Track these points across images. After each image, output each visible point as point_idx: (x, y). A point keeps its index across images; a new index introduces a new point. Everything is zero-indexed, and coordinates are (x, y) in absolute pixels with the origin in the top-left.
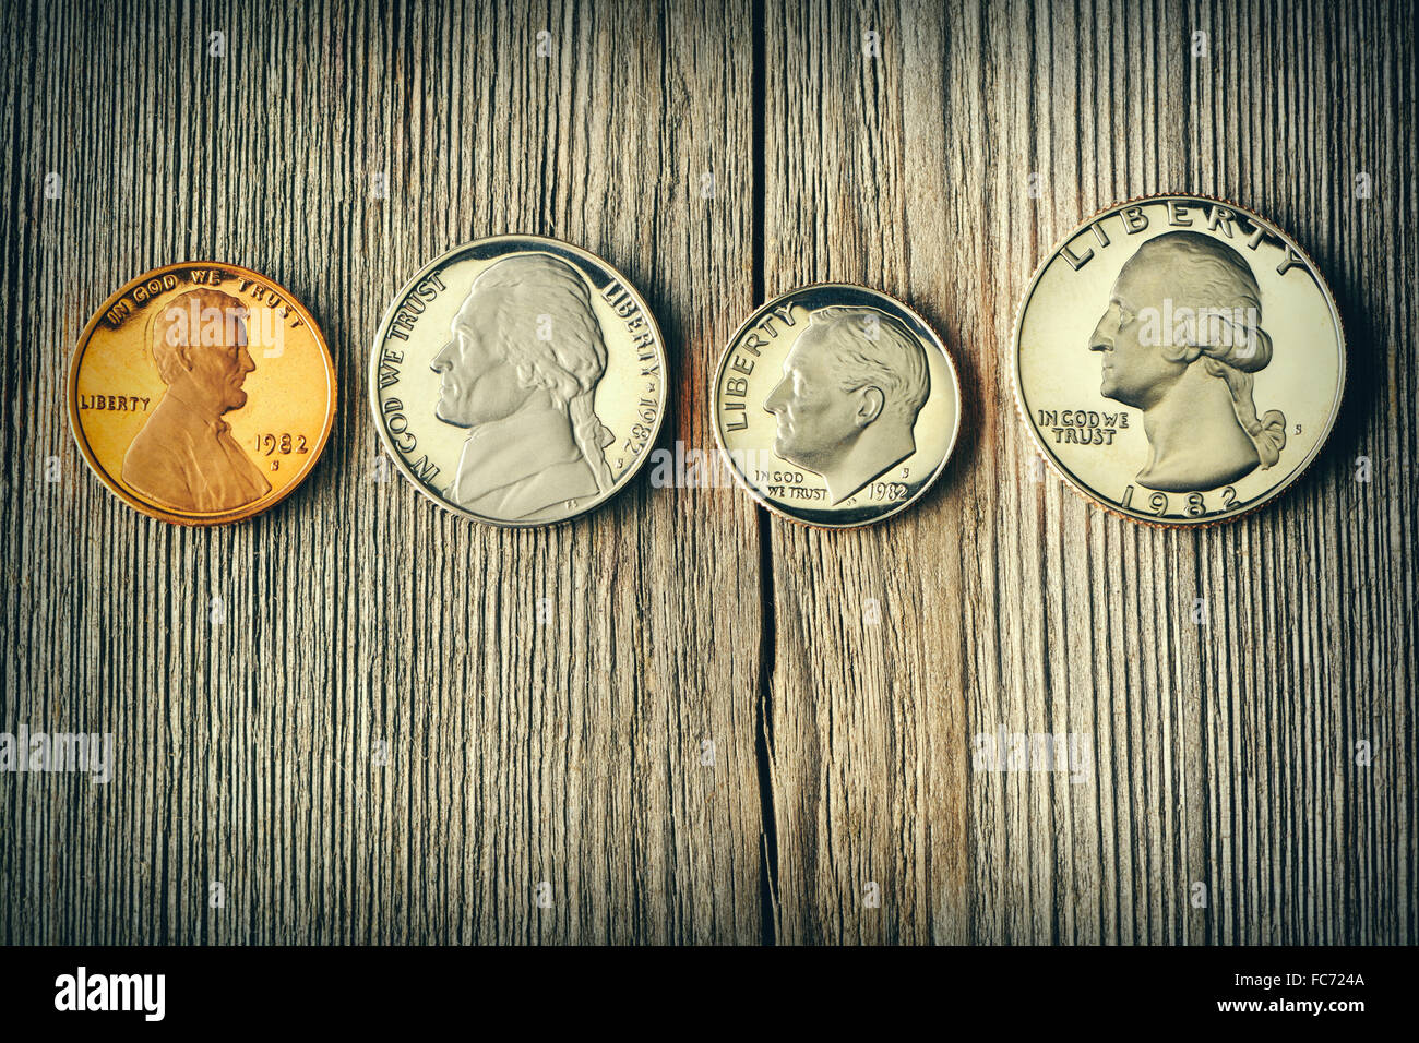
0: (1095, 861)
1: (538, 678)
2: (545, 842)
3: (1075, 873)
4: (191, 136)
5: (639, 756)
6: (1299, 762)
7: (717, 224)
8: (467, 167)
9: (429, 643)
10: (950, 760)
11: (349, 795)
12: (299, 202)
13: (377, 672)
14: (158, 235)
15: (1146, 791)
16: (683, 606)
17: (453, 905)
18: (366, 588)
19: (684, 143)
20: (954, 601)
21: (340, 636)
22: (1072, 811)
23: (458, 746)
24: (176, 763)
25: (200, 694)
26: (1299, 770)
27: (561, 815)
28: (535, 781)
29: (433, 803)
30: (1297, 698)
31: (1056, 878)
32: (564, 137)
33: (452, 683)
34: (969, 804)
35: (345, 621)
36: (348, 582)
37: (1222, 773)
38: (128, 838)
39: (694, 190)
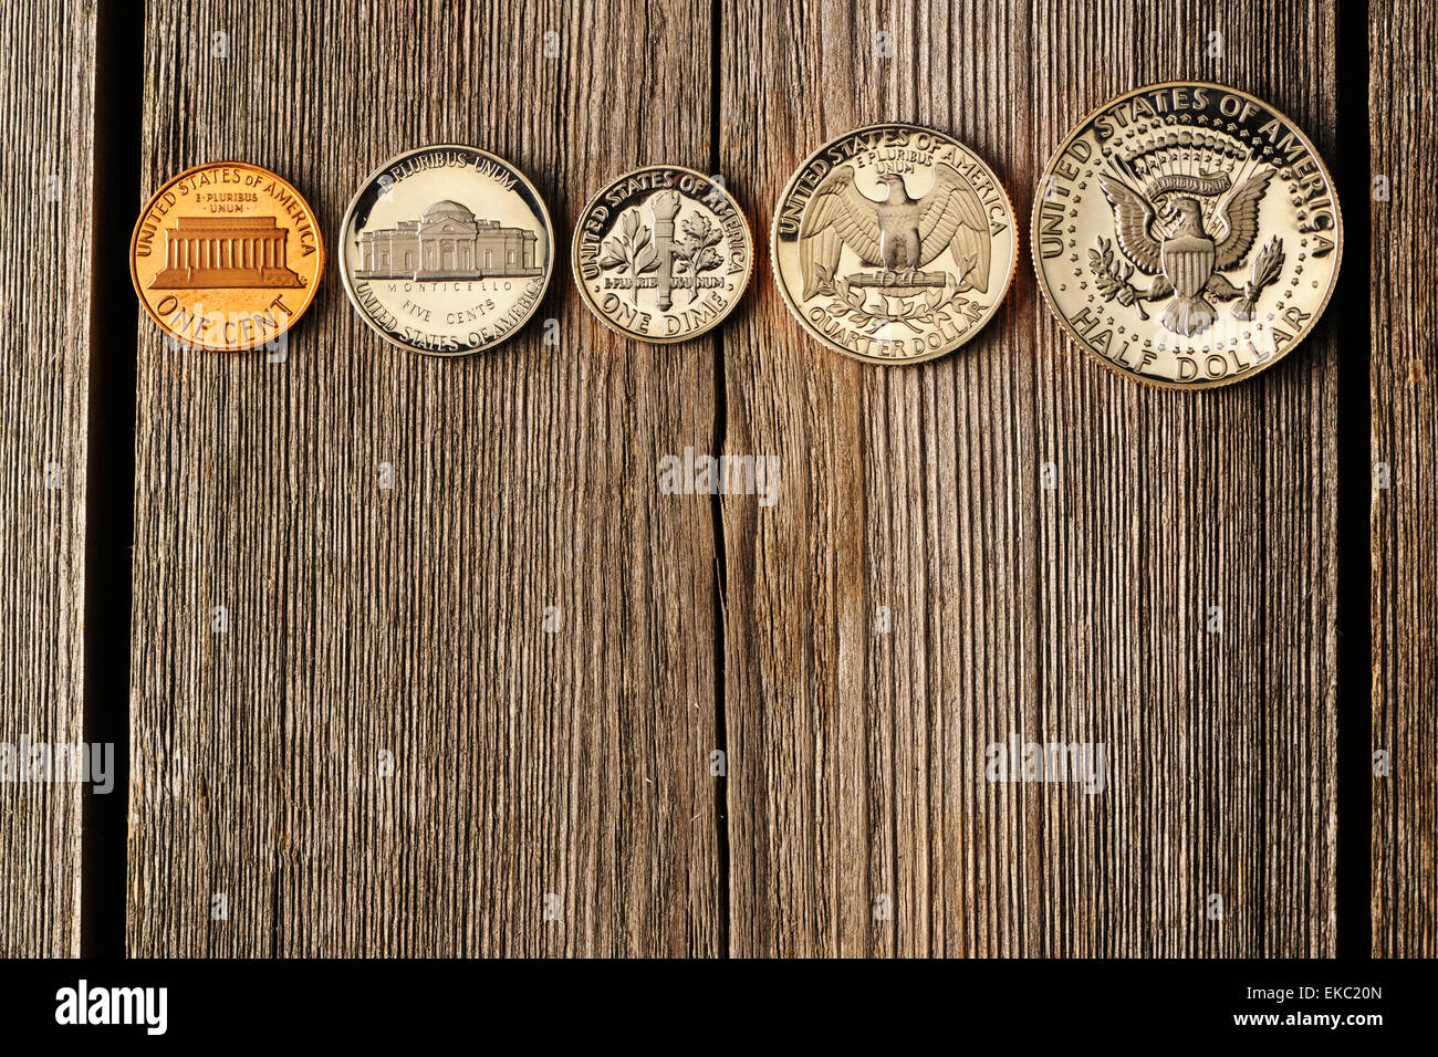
0: (956, 578)
1: (553, 446)
2: (559, 564)
3: (942, 587)
4: (304, 53)
5: (627, 502)
6: (1107, 506)
7: (685, 113)
8: (503, 74)
9: (475, 420)
10: (851, 505)
11: (417, 531)
12: (382, 101)
13: (438, 442)
14: (280, 126)
15: (994, 527)
16: (659, 393)
17: (492, 610)
18: (430, 381)
19: (662, 55)
20: (855, 389)
21: (411, 416)
22: (940, 542)
23: (496, 495)
24: (293, 508)
25: (311, 458)
26: (1107, 512)
27: (570, 544)
28: (551, 520)
29: (478, 537)
30: (1106, 459)
31: (928, 591)
32: (574, 51)
33: (492, 449)
34: (865, 537)
35: (415, 405)
36: (417, 377)
37: (1050, 514)
38: (259, 562)
39: (668, 89)
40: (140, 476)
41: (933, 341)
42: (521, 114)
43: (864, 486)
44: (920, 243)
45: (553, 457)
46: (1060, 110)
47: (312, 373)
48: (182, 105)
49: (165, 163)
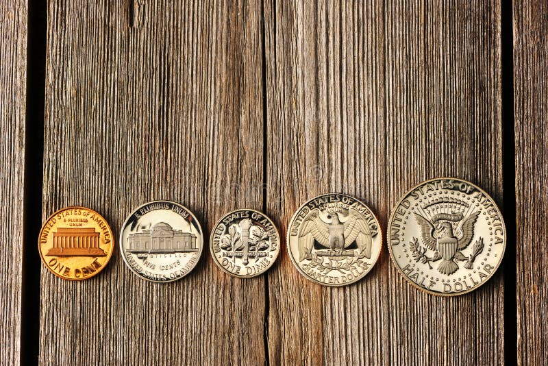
1: (203, 318)
2: (205, 364)
4: (106, 164)
5: (231, 339)
6: (416, 341)
8: (183, 173)
9: (172, 307)
10: (318, 341)
11: (150, 350)
12: (136, 183)
13: (158, 316)
14: (96, 193)
15: (373, 349)
16: (243, 297)
18: (154, 292)
19: (244, 166)
20: (319, 295)
21: (147, 306)
22: (352, 355)
23: (180, 337)
24: (102, 341)
25: (108, 322)
26: (416, 344)
27: (209, 356)
28: (202, 346)
29: (173, 353)
30: (416, 323)
32: (210, 164)
33: (179, 319)
34: (323, 353)
35: (149, 302)
36: (149, 291)
37: (394, 344)
38: (88, 363)
39: (247, 180)
40: (42, 329)
41: (350, 277)
42: (190, 189)
43: (323, 333)
44: (344, 239)
45: (202, 322)
46: (397, 188)
47: (109, 289)
48: (58, 184)
49: (52, 207)
